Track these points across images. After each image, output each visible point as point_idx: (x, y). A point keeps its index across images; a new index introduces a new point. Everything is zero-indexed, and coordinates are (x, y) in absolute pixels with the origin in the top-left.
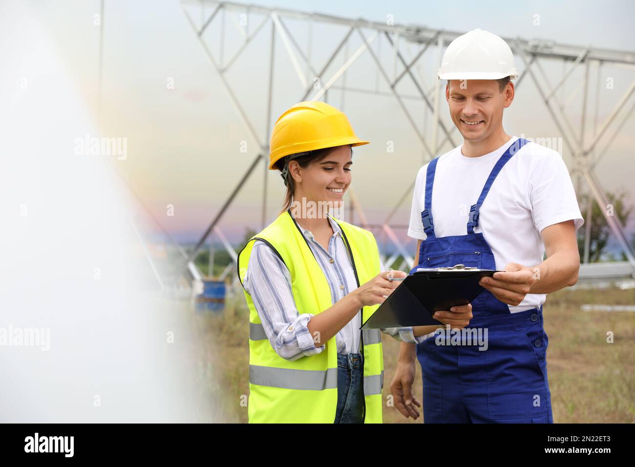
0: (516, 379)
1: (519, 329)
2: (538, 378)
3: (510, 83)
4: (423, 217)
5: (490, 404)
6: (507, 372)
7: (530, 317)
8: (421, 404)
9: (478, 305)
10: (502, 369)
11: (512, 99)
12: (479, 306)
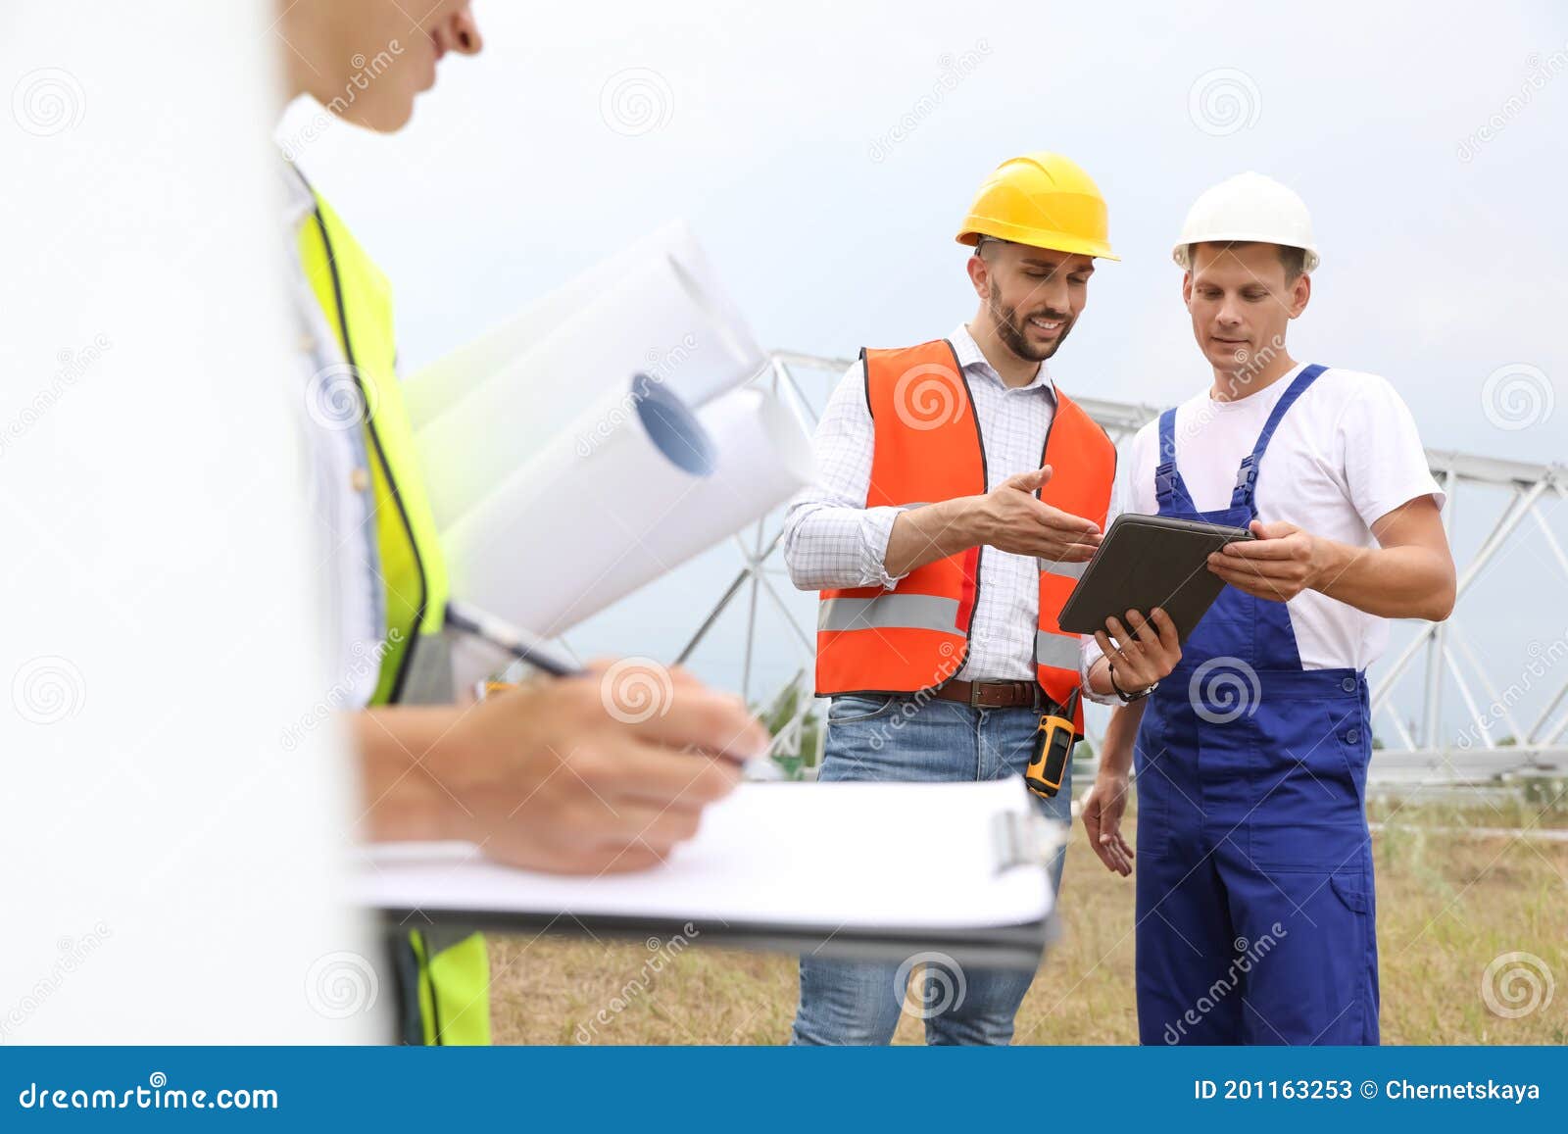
0: (1303, 800)
1: (1318, 701)
2: (1348, 801)
3: (1303, 276)
4: (1158, 475)
5: (1253, 842)
6: (1289, 785)
7: (1341, 683)
8: (1133, 848)
9: (1245, 645)
10: (1280, 780)
11: (1304, 306)
12: (1245, 648)
